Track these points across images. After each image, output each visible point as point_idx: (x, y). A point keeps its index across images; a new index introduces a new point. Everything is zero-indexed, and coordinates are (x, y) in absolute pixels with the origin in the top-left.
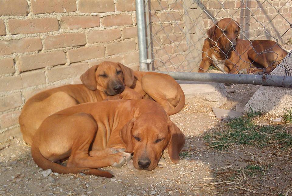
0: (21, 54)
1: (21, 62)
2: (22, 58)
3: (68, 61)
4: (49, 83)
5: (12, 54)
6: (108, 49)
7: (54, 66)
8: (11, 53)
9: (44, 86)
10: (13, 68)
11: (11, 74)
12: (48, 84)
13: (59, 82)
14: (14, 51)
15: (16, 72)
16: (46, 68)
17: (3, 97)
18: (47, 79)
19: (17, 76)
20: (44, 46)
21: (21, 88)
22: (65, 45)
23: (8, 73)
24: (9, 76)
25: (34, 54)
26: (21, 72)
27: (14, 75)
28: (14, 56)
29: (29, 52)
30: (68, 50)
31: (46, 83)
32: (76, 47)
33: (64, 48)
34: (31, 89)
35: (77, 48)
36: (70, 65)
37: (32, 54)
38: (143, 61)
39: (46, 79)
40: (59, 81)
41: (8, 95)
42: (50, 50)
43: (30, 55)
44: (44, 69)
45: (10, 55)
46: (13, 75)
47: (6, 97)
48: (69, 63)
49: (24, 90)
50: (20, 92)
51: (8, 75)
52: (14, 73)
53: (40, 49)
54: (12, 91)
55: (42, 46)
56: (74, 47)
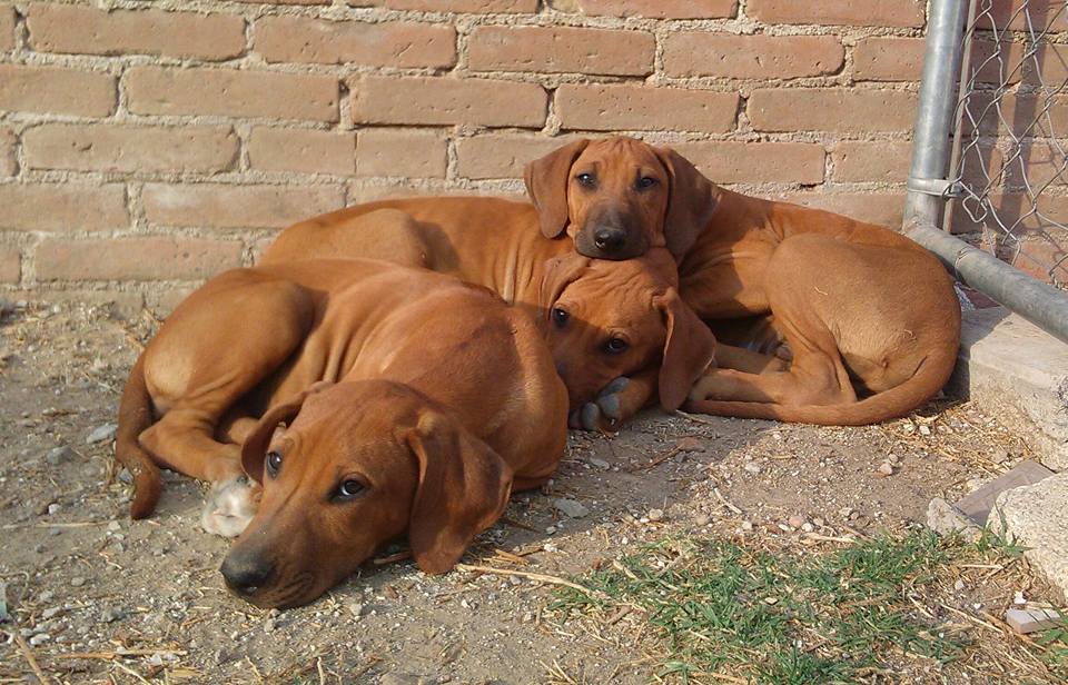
0: (371, 68)
1: (363, 94)
2: (369, 81)
3: (554, 121)
4: (454, 179)
5: (340, 63)
6: (756, 107)
7: (491, 129)
8: (335, 60)
9: (436, 184)
10: (334, 106)
11: (321, 125)
12: (451, 183)
13: (497, 184)
14: (346, 56)
15: (342, 120)
16: (456, 128)
17: (283, 187)
18: (452, 164)
19: (341, 133)
20: (461, 56)
21: (351, 172)
22: (551, 67)
23: (313, 119)
24: (314, 127)
25: (416, 77)
26: (359, 126)
27: (334, 129)
28: (343, 72)
29: (399, 67)
30: (560, 82)
31: (445, 177)
32: (603, 79)
33: (546, 76)
34: (384, 184)
35: (611, 82)
36: (556, 135)
37: (411, 74)
38: (922, 183)
39: (447, 165)
40: (497, 181)
41: (298, 184)
42: (486, 74)
43: (404, 77)
44: (450, 129)
45: (330, 67)
46: (329, 129)
47: (289, 187)
48: (555, 129)
49: (359, 183)
50: (344, 184)
51: (311, 124)
52: (333, 124)
53: (446, 62)
54: (314, 176)
55: (457, 54)
56: (593, 78)
